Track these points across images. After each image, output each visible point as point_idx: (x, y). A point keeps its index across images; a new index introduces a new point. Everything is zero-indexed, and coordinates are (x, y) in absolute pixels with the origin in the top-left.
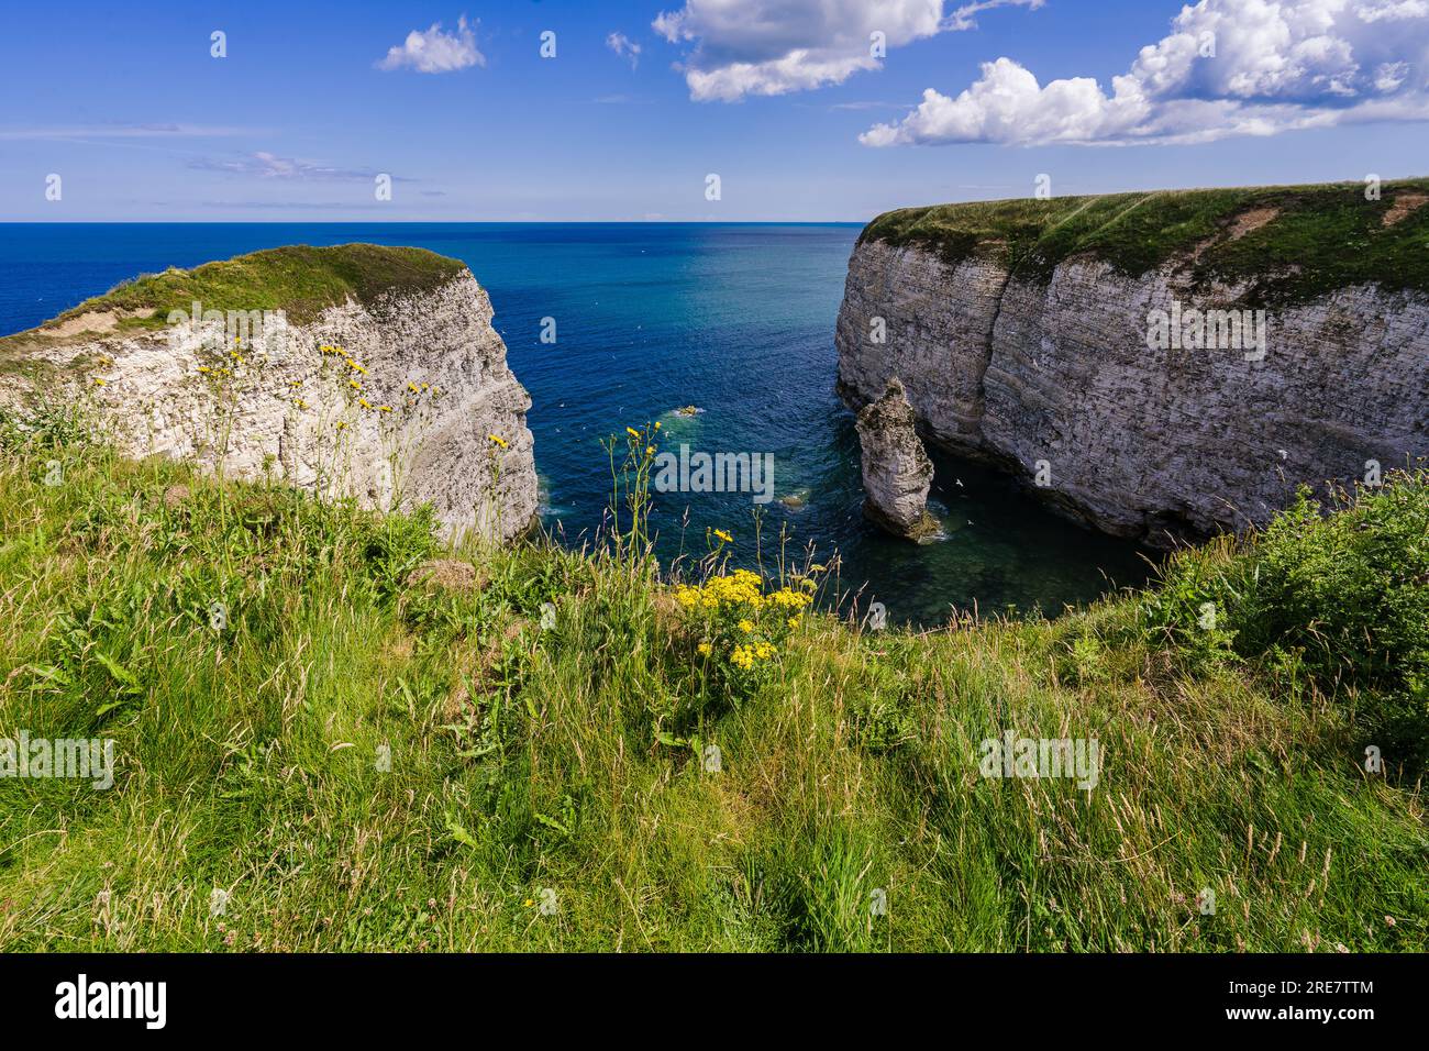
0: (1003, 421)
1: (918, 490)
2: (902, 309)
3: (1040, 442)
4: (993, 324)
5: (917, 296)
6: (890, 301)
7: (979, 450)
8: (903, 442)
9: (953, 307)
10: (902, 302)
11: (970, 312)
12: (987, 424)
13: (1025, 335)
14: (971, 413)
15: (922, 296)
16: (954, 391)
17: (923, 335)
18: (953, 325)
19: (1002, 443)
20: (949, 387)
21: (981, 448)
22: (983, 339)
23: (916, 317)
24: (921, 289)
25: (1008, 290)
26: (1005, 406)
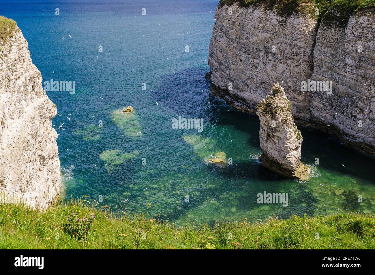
0: (324, 104)
1: (296, 149)
2: (255, 43)
3: (350, 116)
4: (313, 50)
5: (264, 35)
6: (247, 38)
7: (309, 122)
8: (288, 121)
9: (288, 41)
10: (254, 39)
11: (299, 44)
12: (314, 107)
13: (333, 56)
14: (303, 101)
15: (268, 35)
16: (292, 89)
17: (270, 57)
18: (288, 51)
19: (325, 117)
20: (289, 86)
21: (311, 121)
22: (307, 59)
23: (265, 47)
24: (267, 31)
25: (320, 31)
26: (324, 96)
